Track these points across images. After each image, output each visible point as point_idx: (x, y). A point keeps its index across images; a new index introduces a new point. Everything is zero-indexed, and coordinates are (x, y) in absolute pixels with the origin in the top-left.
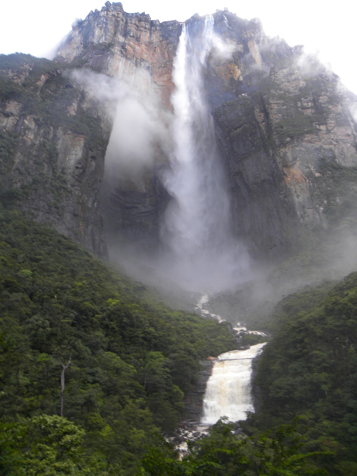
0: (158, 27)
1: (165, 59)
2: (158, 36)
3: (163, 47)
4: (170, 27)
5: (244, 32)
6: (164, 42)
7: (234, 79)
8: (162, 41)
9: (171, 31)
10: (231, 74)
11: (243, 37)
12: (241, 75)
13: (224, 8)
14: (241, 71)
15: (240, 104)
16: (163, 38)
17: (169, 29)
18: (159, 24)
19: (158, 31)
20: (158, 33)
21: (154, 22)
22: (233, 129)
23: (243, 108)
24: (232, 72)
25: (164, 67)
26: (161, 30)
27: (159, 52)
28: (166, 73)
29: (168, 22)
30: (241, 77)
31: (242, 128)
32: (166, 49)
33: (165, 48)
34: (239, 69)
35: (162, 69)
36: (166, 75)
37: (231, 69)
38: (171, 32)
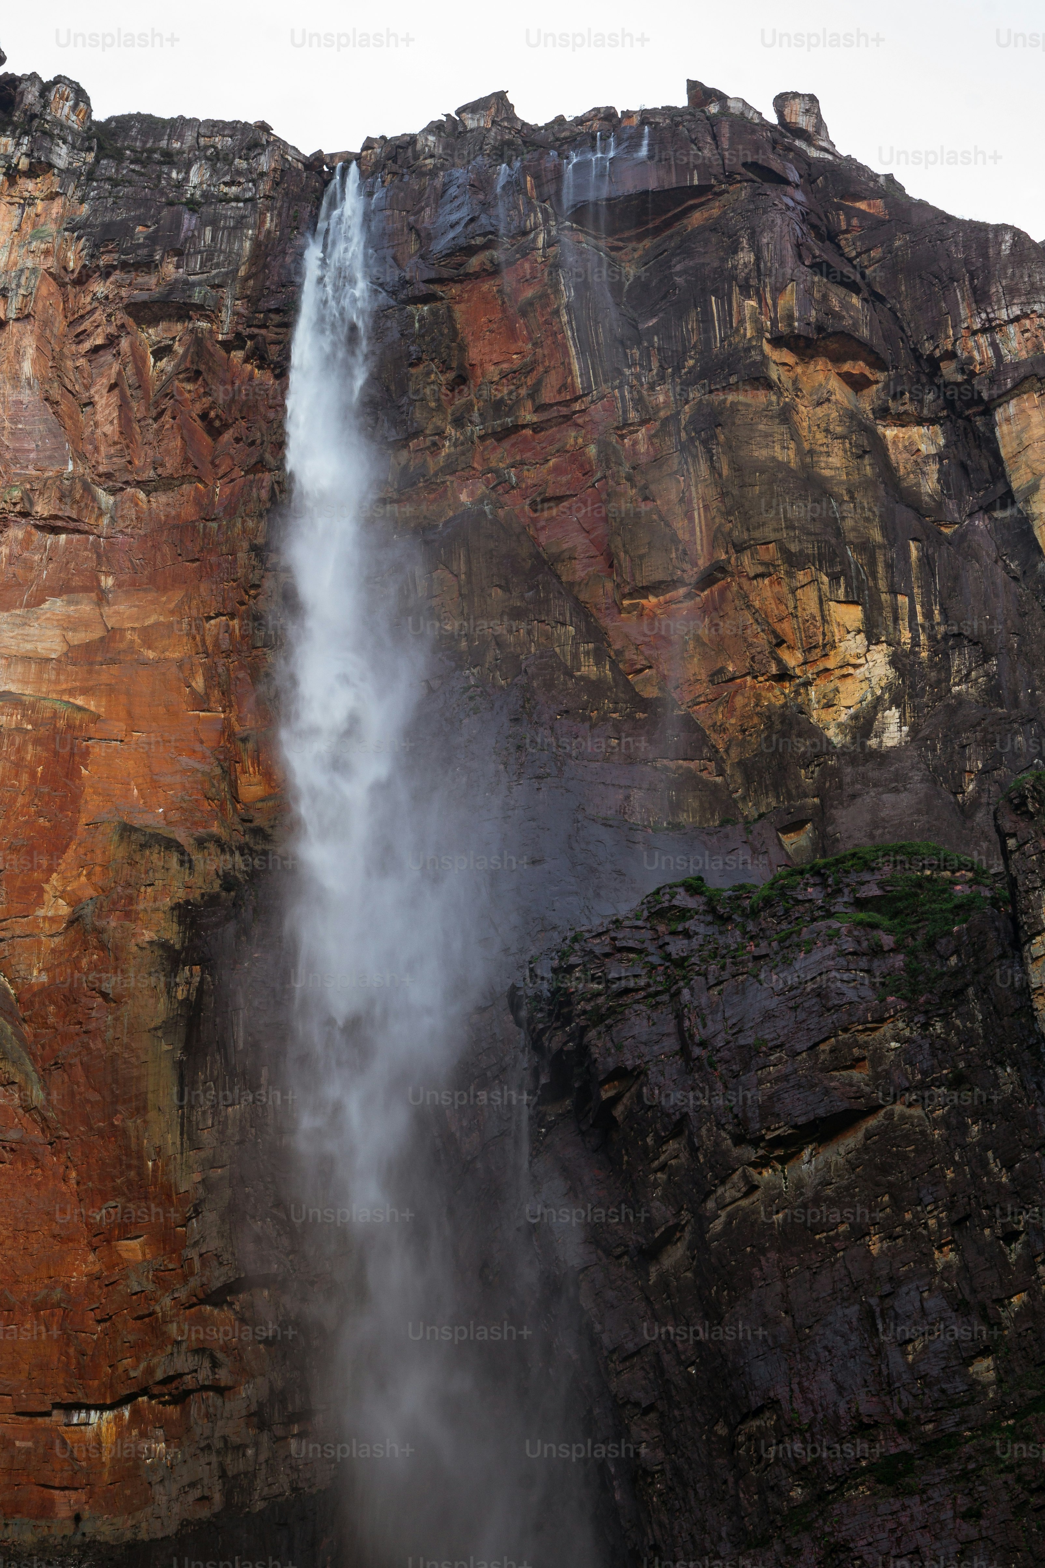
0: (63, 150)
1: (80, 456)
2: (52, 228)
3: (80, 338)
4: (197, 176)
5: (964, 312)
6: (100, 288)
7: (815, 732)
8: (82, 280)
9: (193, 205)
10: (783, 676)
11: (951, 355)
12: (896, 702)
13: (782, 101)
14: (894, 661)
15: (860, 904)
16: (97, 247)
17: (179, 186)
18: (74, 122)
19: (52, 182)
20: (52, 197)
21: (31, 96)
22: (752, 1154)
23: (888, 941)
24: (792, 659)
25: (50, 526)
26: (91, 176)
27: (27, 368)
28: (63, 589)
29: (179, 125)
30: (893, 715)
31: (852, 1140)
32: (107, 357)
33: (96, 349)
34: (872, 639)
35: (26, 543)
36: (56, 606)
37: (786, 628)
38: (189, 221)
